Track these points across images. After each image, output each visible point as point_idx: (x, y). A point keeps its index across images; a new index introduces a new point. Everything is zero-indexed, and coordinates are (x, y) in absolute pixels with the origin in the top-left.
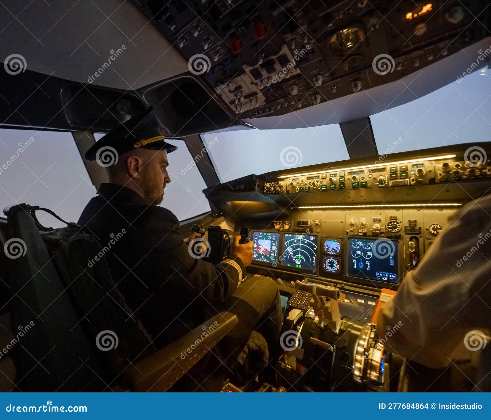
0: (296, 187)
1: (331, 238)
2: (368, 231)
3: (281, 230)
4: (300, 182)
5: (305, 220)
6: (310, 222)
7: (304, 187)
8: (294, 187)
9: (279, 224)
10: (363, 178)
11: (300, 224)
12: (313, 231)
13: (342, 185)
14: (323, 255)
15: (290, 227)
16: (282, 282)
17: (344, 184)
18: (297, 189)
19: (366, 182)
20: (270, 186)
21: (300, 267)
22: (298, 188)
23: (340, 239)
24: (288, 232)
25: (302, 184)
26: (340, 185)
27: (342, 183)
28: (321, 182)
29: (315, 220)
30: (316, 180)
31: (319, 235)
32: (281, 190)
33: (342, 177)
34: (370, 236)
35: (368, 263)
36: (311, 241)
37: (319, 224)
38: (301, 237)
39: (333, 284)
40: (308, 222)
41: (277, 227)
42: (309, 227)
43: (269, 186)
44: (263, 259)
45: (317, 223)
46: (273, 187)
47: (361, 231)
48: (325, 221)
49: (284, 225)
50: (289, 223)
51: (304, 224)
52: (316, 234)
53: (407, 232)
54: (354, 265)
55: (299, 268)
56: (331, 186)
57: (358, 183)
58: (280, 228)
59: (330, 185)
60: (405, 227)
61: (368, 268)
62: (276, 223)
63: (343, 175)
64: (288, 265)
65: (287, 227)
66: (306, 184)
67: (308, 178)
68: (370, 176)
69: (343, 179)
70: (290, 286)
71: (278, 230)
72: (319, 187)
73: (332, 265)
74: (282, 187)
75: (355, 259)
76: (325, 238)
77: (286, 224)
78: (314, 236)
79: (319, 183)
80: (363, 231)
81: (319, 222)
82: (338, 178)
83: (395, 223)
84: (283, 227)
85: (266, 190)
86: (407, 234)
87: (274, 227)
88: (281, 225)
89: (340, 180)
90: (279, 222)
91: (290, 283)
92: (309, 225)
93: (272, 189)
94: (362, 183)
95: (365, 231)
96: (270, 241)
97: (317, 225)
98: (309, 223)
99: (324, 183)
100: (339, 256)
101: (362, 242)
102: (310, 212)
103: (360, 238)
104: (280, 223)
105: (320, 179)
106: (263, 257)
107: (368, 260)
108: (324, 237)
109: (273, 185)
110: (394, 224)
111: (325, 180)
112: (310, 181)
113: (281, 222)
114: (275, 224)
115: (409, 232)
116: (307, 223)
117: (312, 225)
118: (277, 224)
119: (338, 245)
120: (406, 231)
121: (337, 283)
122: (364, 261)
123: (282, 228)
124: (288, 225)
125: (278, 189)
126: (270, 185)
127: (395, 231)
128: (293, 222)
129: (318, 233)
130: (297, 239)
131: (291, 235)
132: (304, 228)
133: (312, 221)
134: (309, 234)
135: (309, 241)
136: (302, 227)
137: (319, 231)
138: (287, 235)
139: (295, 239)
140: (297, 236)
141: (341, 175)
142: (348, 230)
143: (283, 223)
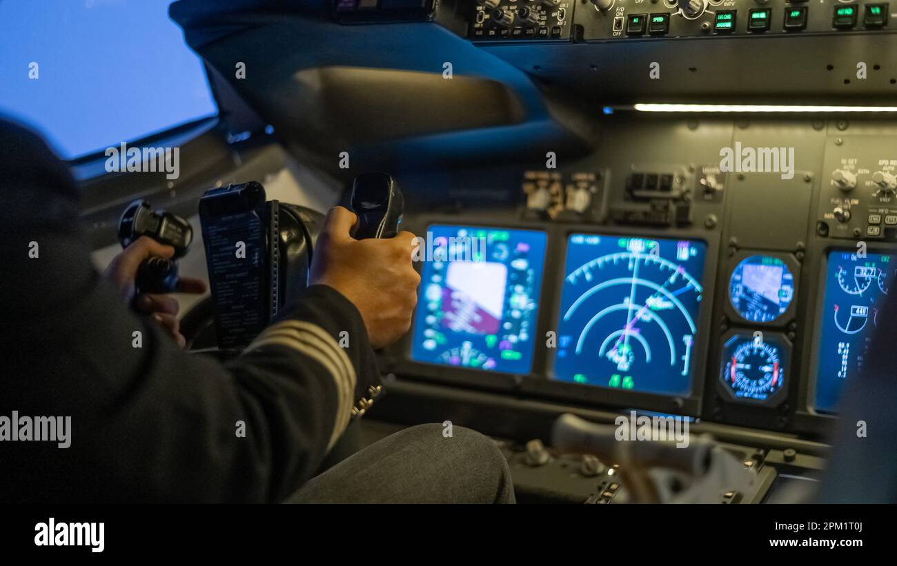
1: (759, 252)
3: (553, 213)
5: (660, 169)
6: (682, 179)
7: (649, 12)
8: (604, 10)
9: (548, 188)
11: (638, 185)
12: (691, 217)
15: (594, 200)
18: (619, 24)
20: (504, 2)
21: (628, 383)
22: (620, 15)
23: (795, 253)
24: (584, 221)
29: (700, 169)
31: (713, 237)
36: (681, 263)
37: (719, 187)
38: (636, 248)
40: (670, 177)
41: (538, 200)
42: (675, 200)
43: (496, 0)
44: (467, 355)
45: (712, 182)
47: (876, 219)
49: (570, 190)
50: (591, 183)
51: (651, 187)
52: (698, 232)
54: (839, 367)
55: (620, 391)
58: (552, 204)
59: (751, 12)
62: (535, 182)
64: (578, 377)
65: (579, 200)
71: (543, 215)
72: (705, 17)
74: (555, 7)
75: (846, 338)
76: (738, 249)
77: (577, 188)
78: (693, 241)
79: (706, 1)
80: (883, 217)
81: (719, 178)
84: (565, 200)
85: (480, 18)
87: (524, 198)
88: (556, 188)
90: (545, 176)
92: (675, 193)
93: (511, 14)
95: (890, 220)
96: (502, 273)
97: (708, 190)
98: (675, 183)
99: (728, 2)
100: (786, 329)
101: (879, 266)
102: (684, 131)
104: (551, 182)
106: (467, 345)
108: (733, 245)
113: (553, 176)
114: (528, 188)
116: (666, 183)
117: (688, 191)
118: (537, 187)
119: (785, 282)
123: (559, 208)
124: (587, 189)
125: (536, 16)
128: (607, 175)
129: (711, 227)
130: (623, 255)
131: (595, 240)
132: (653, 207)
133: (687, 174)
134: (672, 232)
135: (671, 266)
136: (646, 200)
137: (714, 218)
138: (578, 239)
139: (615, 257)
140: (622, 242)
142: (829, 216)
143: (565, 183)
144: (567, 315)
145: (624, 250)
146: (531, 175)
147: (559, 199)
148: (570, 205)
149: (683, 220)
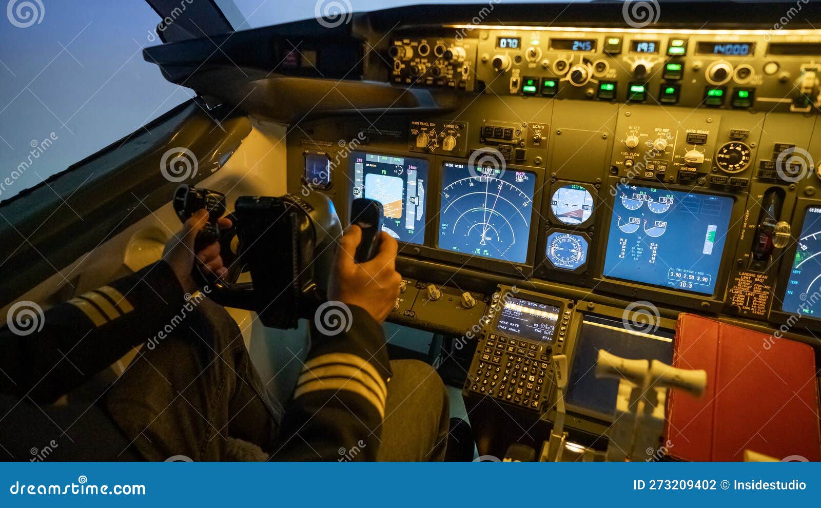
0: (510, 74)
2: (670, 167)
3: (432, 149)
4: (525, 52)
5: (504, 124)
6: (519, 132)
7: (541, 76)
8: (502, 71)
9: (427, 132)
10: (745, 73)
11: (489, 134)
12: (526, 156)
13: (670, 90)
15: (460, 142)
16: (438, 294)
17: (678, 89)
18: (515, 84)
19: (752, 91)
20: (416, 55)
21: (486, 253)
22: (516, 77)
23: (594, 184)
24: (453, 156)
25: (532, 65)
26: (663, 88)
27: (671, 83)
28: (601, 67)
29: (531, 126)
30: (582, 55)
31: (540, 170)
32: (457, 75)
33: (676, 59)
34: (671, 182)
35: (654, 247)
36: (518, 184)
37: (544, 138)
39: (566, 301)
40: (512, 131)
41: (422, 143)
42: (514, 145)
43: (410, 53)
45: (538, 134)
46: (424, 58)
47: (651, 167)
48: (560, 129)
49: (443, 134)
50: (456, 132)
51: (497, 137)
52: (530, 167)
53: (764, 176)
54: (619, 253)
55: (482, 258)
56: (635, 89)
57: (724, 88)
58: (431, 143)
59: (631, 84)
60: (763, 163)
61: (652, 260)
62: (418, 127)
63: (681, 51)
64: (455, 248)
66: (545, 68)
67: (555, 43)
68: (771, 69)
69: (676, 67)
70: (461, 304)
71: (426, 150)
72: (590, 85)
73: (566, 254)
74: (460, 65)
75: (624, 236)
76: (558, 179)
77: (448, 134)
78: (528, 172)
79: (591, 70)
80: (656, 166)
81: (544, 132)
82: (661, 59)
83: (739, 149)
84: (441, 141)
85: (398, 67)
86: (761, 180)
87: (414, 139)
88: (432, 133)
89: (666, 71)
90: (425, 124)
91: (461, 295)
92: (514, 141)
93: (423, 67)
94: (738, 89)
95: (662, 168)
96: (400, 181)
97: (536, 140)
98: (514, 135)
99: (610, 73)
100: (588, 230)
101: (650, 194)
103: (644, 185)
104: (430, 128)
105: (597, 55)
108: (553, 177)
109: (424, 49)
110: (735, 150)
111: (615, 60)
112: (562, 55)
113: (431, 124)
114: (414, 132)
115: (769, 177)
116: (508, 135)
117: (523, 140)
118: (420, 132)
120: (760, 174)
121: (575, 298)
122: (646, 241)
123: (437, 146)
124: (454, 135)
125: (446, 72)
126: (415, 49)
127: (734, 169)
128: (467, 125)
129: (537, 163)
131: (460, 167)
132: (500, 150)
133: (522, 129)
134: (513, 166)
135: (512, 186)
136: (496, 144)
137: (539, 158)
138: (449, 165)
141: (674, 51)
142: (619, 163)
143: (439, 129)
144: (445, 212)
146: (415, 123)
147: (435, 140)
148: (444, 148)
149: (520, 158)
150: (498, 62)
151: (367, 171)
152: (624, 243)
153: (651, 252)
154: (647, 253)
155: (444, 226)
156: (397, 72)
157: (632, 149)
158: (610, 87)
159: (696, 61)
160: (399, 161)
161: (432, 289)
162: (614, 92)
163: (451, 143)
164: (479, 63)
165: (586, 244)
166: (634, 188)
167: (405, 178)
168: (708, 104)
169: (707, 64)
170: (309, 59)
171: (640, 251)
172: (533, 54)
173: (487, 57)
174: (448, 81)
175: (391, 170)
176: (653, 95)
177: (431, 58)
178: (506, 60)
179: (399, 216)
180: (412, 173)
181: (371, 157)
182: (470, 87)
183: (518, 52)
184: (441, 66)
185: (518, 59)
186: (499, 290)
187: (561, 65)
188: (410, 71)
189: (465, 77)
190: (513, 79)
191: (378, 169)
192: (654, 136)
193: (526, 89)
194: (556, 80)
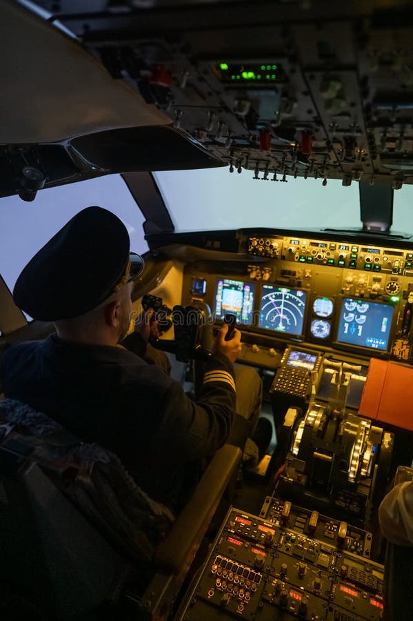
0: (295, 254)
1: (321, 295)
2: (366, 291)
3: (258, 279)
4: (301, 246)
5: (292, 270)
6: (299, 273)
7: (307, 255)
8: (292, 253)
10: (377, 260)
11: (285, 273)
12: (302, 284)
13: (353, 264)
14: (310, 316)
15: (271, 276)
16: (258, 349)
17: (355, 264)
18: (297, 258)
19: (380, 266)
20: (258, 244)
22: (297, 255)
23: (334, 298)
24: (268, 283)
25: (303, 251)
26: (350, 263)
27: (353, 261)
28: (328, 254)
29: (305, 272)
30: (322, 249)
31: (309, 290)
32: (274, 253)
33: (354, 253)
34: (367, 298)
35: (360, 328)
36: (299, 297)
37: (310, 276)
38: (284, 291)
39: (320, 353)
40: (296, 272)
41: (253, 276)
42: (297, 279)
43: (256, 243)
45: (308, 274)
46: (262, 245)
47: (358, 291)
48: (318, 272)
49: (263, 272)
50: (270, 271)
51: (290, 274)
52: (305, 289)
54: (344, 330)
55: (281, 332)
56: (340, 262)
57: (371, 264)
58: (257, 276)
61: (360, 334)
62: (251, 268)
63: (356, 250)
64: (267, 327)
66: (308, 253)
67: (312, 244)
68: (386, 259)
69: (355, 256)
70: (269, 355)
71: (255, 279)
72: (325, 260)
73: (320, 330)
74: (276, 249)
75: (347, 322)
77: (265, 272)
78: (303, 291)
79: (325, 254)
80: (360, 291)
81: (311, 273)
82: (350, 253)
83: (395, 284)
84: (262, 275)
85: (251, 248)
87: (249, 274)
88: (258, 271)
89: (351, 257)
90: (255, 267)
91: (269, 350)
92: (297, 277)
93: (260, 249)
94: (375, 265)
95: (363, 292)
96: (241, 293)
97: (307, 277)
98: (297, 274)
99: (332, 256)
100: (331, 319)
101: (358, 303)
103: (355, 299)
104: (257, 269)
105: (327, 249)
107: (361, 325)
108: (315, 294)
109: (262, 242)
110: (393, 285)
111: (334, 252)
112: (315, 248)
113: (258, 267)
114: (249, 270)
116: (294, 274)
117: (301, 277)
118: (252, 271)
121: (324, 351)
122: (357, 325)
123: (260, 277)
124: (269, 273)
125: (270, 251)
126: (258, 242)
128: (275, 268)
129: (308, 288)
130: (280, 293)
131: (271, 287)
132: (290, 280)
133: (301, 272)
134: (296, 288)
135: (296, 298)
136: (288, 278)
137: (308, 285)
138: (266, 287)
139: (278, 293)
140: (280, 289)
141: (353, 250)
142: (344, 289)
143: (261, 270)
144: (263, 309)
145: (280, 291)
146: (250, 266)
147: (260, 275)
148: (264, 278)
149: (299, 285)
150: (290, 250)
151: (224, 287)
152: (346, 325)
153: (359, 330)
154: (357, 331)
155: (262, 316)
156: (250, 250)
157: (350, 283)
158: (332, 261)
159: (361, 254)
160: (240, 284)
161: (255, 347)
162: (333, 263)
163: (267, 276)
164: (283, 249)
165: (329, 326)
166: (351, 300)
167: (243, 291)
168: (365, 269)
169: (365, 255)
170: (217, 244)
171: (354, 330)
172: (304, 247)
173: (286, 247)
174: (271, 255)
175: (236, 288)
176: (347, 264)
177: (264, 246)
178: (293, 249)
179: (240, 310)
180: (247, 289)
181: (227, 281)
182: (279, 257)
183: (298, 246)
184: (268, 249)
185: (298, 249)
186: (288, 347)
187: (314, 252)
188: (255, 250)
189: (277, 254)
190: (296, 256)
191: (230, 287)
192: (359, 278)
193: (301, 260)
194: (312, 257)
